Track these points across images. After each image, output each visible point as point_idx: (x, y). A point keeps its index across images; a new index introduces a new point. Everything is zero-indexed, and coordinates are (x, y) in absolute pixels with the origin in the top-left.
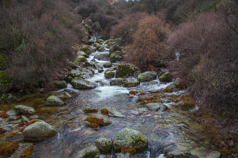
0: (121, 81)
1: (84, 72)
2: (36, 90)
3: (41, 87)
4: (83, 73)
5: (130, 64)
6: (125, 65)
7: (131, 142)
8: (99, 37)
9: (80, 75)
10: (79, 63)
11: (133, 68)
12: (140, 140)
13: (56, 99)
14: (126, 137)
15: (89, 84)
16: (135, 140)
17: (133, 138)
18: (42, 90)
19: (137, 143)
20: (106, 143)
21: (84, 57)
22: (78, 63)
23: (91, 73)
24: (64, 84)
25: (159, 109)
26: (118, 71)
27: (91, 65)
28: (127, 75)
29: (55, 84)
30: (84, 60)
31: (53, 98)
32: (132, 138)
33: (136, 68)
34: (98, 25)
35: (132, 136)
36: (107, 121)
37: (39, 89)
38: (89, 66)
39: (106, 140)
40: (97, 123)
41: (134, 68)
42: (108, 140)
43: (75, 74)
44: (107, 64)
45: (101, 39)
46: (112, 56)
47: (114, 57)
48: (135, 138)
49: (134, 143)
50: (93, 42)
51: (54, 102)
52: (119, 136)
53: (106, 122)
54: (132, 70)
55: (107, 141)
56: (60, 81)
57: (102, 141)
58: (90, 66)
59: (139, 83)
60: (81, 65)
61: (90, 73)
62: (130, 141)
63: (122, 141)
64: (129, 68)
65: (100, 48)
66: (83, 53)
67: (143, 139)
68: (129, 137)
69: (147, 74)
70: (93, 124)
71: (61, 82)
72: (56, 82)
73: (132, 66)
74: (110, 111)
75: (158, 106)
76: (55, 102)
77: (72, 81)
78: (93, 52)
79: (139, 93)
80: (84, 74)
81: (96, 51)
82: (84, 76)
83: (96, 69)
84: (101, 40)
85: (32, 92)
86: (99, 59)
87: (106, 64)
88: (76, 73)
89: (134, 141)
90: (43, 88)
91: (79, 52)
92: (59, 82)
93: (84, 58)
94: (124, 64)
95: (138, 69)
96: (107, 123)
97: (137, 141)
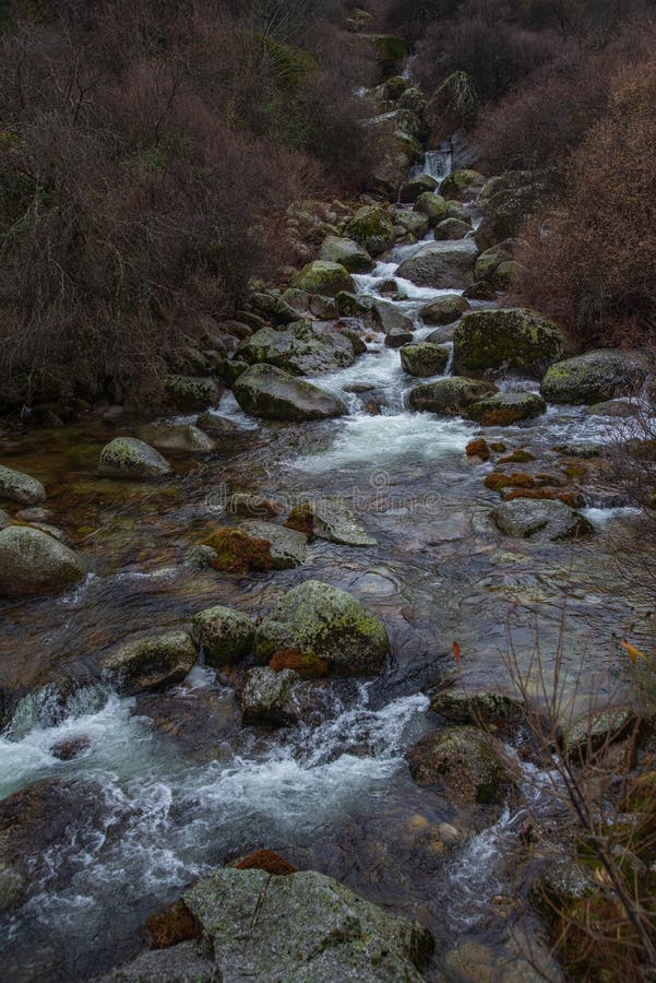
0: (461, 392)
1: (313, 343)
2: (92, 410)
3: (112, 402)
4: (302, 346)
5: (520, 311)
6: (499, 314)
7: (312, 630)
8: (466, 158)
9: (288, 355)
10: (310, 300)
11: (534, 333)
12: (352, 631)
13: (137, 450)
14: (300, 612)
15: (309, 397)
16: (331, 626)
17: (325, 619)
18: (114, 411)
19: (337, 640)
20: (225, 627)
21: (339, 266)
22: (305, 300)
23: (344, 346)
24: (206, 392)
25: (542, 526)
26: (462, 342)
27: (364, 310)
28: (505, 365)
29: (169, 389)
30: (339, 280)
31: (127, 447)
32: (320, 616)
33: (548, 331)
34: (461, 88)
35: (322, 609)
36: (286, 554)
37: (101, 410)
38: (352, 313)
39: (228, 614)
40: (238, 556)
41: (540, 332)
42: (238, 619)
43: (266, 348)
44: (440, 305)
45: (471, 168)
46: (485, 266)
47: (493, 268)
48: (329, 619)
49: (324, 637)
50: (428, 183)
51: (126, 463)
52: (280, 609)
53: (282, 556)
54: (527, 339)
55: (230, 621)
56: (192, 379)
57: (214, 619)
58: (359, 313)
59: (543, 409)
60: (315, 309)
61: (340, 349)
62: (309, 626)
63: (281, 626)
64: (514, 330)
65: (445, 222)
66: (348, 247)
67: (364, 629)
68: (309, 613)
69: (593, 365)
70: (225, 559)
71: (195, 382)
72: (173, 383)
73: (531, 321)
74: (322, 515)
75: (540, 515)
76: (132, 463)
77: (239, 382)
78: (406, 242)
79: (510, 454)
80: (307, 352)
81: (422, 238)
82: (306, 362)
83: (382, 330)
84: (470, 173)
85: (69, 419)
86: (421, 280)
87: (435, 309)
88: (272, 348)
89: (326, 630)
90: (121, 404)
91: (331, 240)
92: (186, 384)
93: (340, 272)
94: (495, 311)
95: (561, 337)
96: (282, 559)
97: (336, 633)
